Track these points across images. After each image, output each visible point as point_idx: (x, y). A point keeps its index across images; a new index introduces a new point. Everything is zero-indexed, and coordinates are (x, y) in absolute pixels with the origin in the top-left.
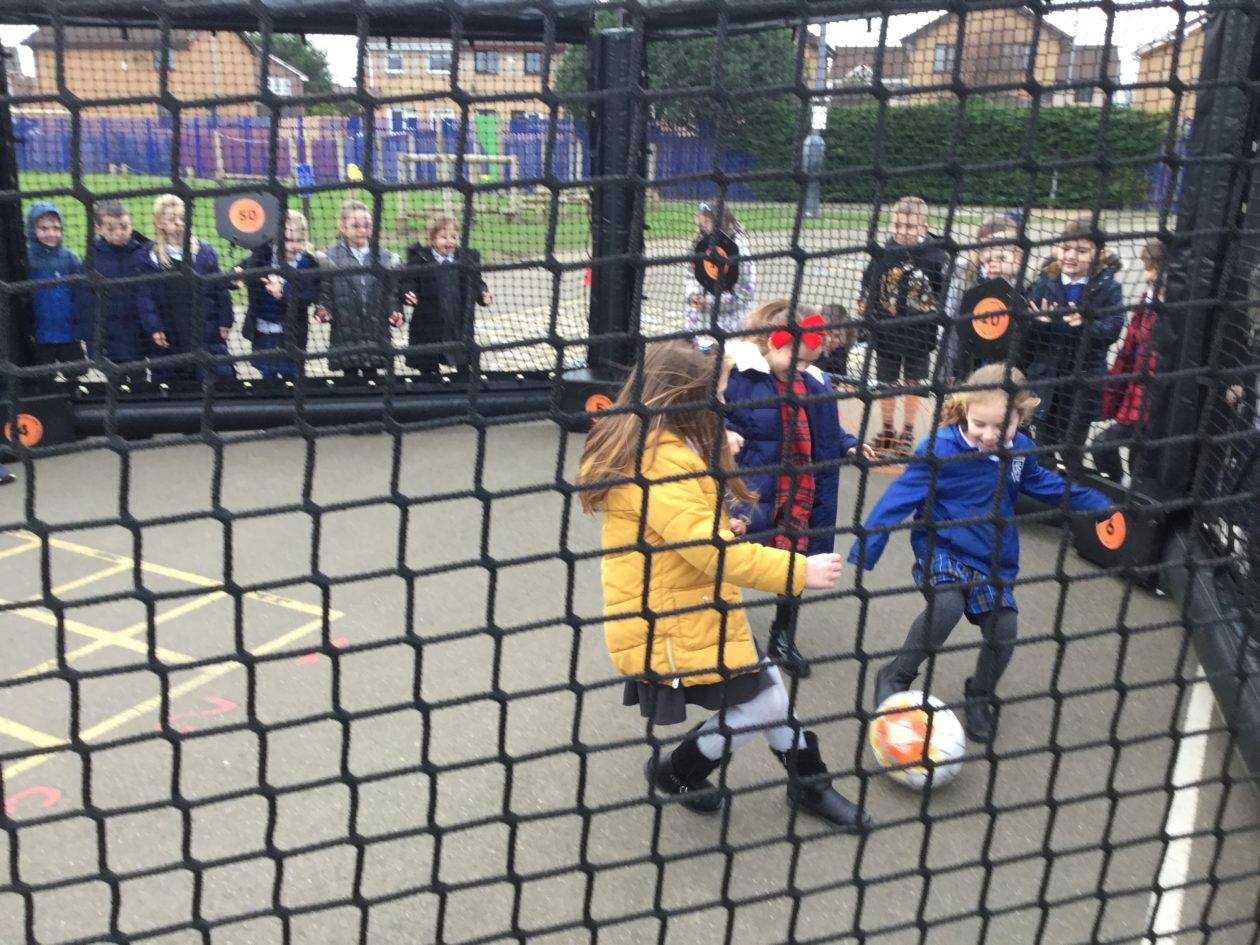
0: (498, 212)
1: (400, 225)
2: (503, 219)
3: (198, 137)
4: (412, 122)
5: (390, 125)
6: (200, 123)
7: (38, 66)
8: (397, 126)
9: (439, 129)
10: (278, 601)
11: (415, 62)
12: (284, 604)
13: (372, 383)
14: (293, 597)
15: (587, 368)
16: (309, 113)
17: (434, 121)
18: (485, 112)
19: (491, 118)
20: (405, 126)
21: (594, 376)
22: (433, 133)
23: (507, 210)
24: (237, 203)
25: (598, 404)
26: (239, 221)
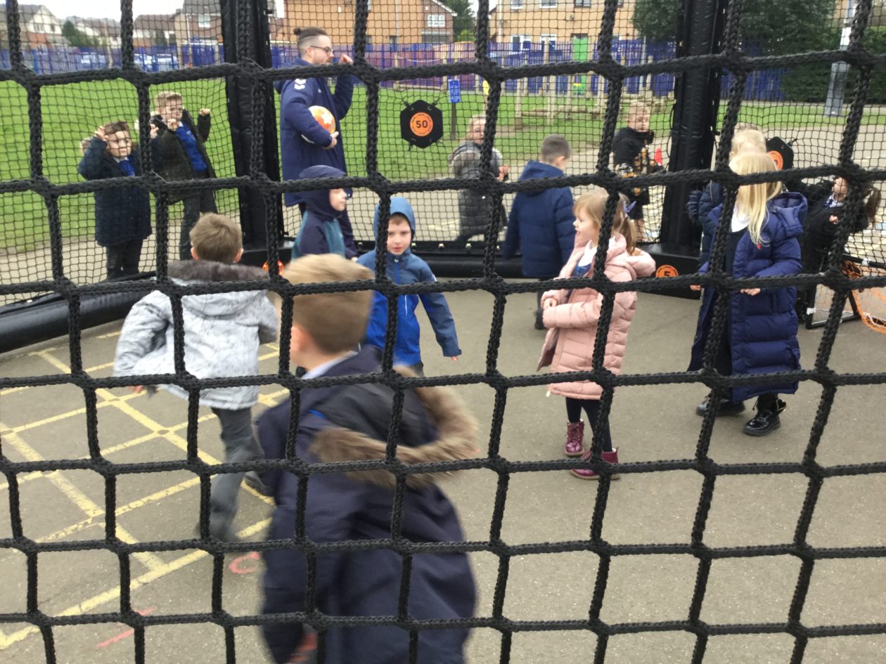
0: (586, 112)
1: (518, 122)
2: (589, 118)
3: (383, 60)
4: (527, 44)
5: (511, 47)
6: (385, 49)
7: (287, 11)
8: (516, 47)
9: (546, 49)
15: (658, 243)
16: (456, 40)
17: (543, 44)
18: (580, 36)
19: (584, 40)
20: (522, 48)
21: (664, 249)
22: (542, 53)
23: (594, 110)
24: (416, 115)
25: (666, 272)
26: (416, 128)
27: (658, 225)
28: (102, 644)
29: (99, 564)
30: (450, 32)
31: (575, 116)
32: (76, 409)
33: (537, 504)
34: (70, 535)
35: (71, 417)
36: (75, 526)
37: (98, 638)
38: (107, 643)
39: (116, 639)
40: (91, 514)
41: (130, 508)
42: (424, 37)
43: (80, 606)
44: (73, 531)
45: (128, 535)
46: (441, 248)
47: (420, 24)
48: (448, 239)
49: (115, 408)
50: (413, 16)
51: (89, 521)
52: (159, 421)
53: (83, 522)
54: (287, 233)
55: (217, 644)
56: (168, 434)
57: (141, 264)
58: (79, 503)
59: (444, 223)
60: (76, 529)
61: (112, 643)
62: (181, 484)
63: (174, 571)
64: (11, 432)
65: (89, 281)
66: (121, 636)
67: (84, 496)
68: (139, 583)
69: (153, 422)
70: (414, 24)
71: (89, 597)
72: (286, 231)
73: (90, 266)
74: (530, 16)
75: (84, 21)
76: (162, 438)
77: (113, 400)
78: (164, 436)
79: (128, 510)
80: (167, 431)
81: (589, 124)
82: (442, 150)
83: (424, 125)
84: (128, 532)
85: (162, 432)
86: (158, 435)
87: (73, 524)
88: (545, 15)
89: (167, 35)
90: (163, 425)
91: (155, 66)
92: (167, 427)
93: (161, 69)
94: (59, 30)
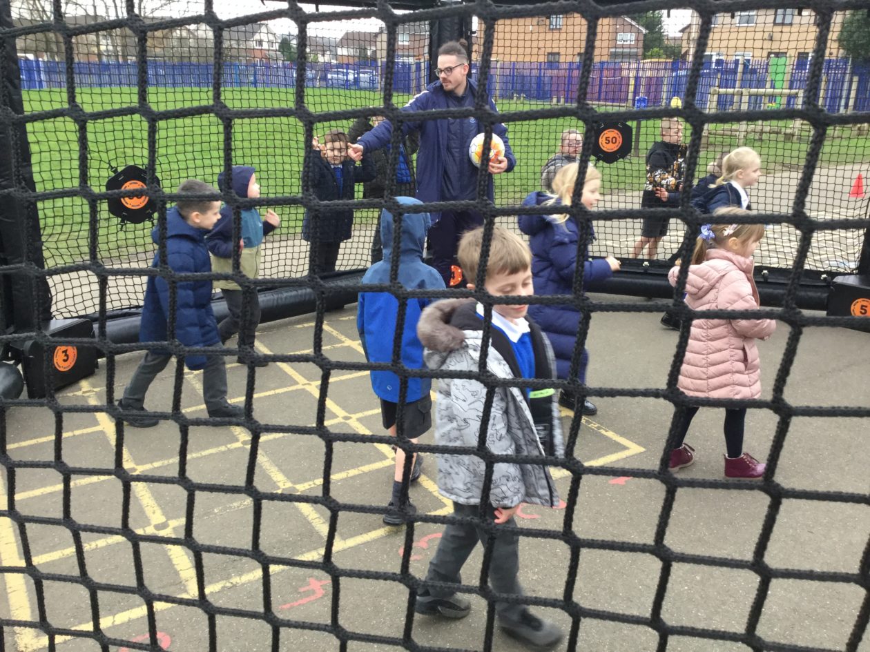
0: (779, 132)
1: (704, 141)
3: (571, 78)
4: (719, 62)
6: (574, 67)
9: (740, 68)
10: (599, 428)
12: (603, 432)
15: (856, 274)
16: (645, 57)
17: (736, 62)
18: (778, 55)
19: (782, 60)
20: (713, 66)
21: (862, 281)
22: (735, 72)
23: (789, 131)
24: (605, 132)
25: (862, 306)
26: (605, 144)
27: (857, 255)
28: (284, 607)
29: (285, 533)
30: (640, 51)
31: (765, 137)
32: (274, 389)
33: (705, 535)
35: (269, 396)
37: (280, 600)
38: (287, 606)
39: (296, 604)
40: (281, 485)
41: (315, 484)
42: (615, 55)
47: (612, 44)
48: (625, 256)
49: (307, 391)
50: (605, 36)
52: (344, 408)
55: (384, 623)
56: (351, 420)
57: (338, 263)
58: (272, 475)
59: (623, 238)
61: (292, 607)
62: (361, 468)
63: (349, 548)
65: (293, 275)
66: (300, 602)
67: (277, 468)
68: (319, 554)
69: (338, 407)
70: (604, 44)
73: (295, 262)
74: (725, 36)
76: (346, 423)
77: (305, 384)
78: (347, 422)
79: (313, 486)
80: (350, 418)
81: (780, 145)
82: (628, 166)
83: (614, 140)
85: (346, 418)
86: (343, 421)
88: (742, 35)
89: (369, 53)
90: (347, 412)
91: (357, 81)
92: (350, 413)
93: (362, 84)
94: (276, 46)
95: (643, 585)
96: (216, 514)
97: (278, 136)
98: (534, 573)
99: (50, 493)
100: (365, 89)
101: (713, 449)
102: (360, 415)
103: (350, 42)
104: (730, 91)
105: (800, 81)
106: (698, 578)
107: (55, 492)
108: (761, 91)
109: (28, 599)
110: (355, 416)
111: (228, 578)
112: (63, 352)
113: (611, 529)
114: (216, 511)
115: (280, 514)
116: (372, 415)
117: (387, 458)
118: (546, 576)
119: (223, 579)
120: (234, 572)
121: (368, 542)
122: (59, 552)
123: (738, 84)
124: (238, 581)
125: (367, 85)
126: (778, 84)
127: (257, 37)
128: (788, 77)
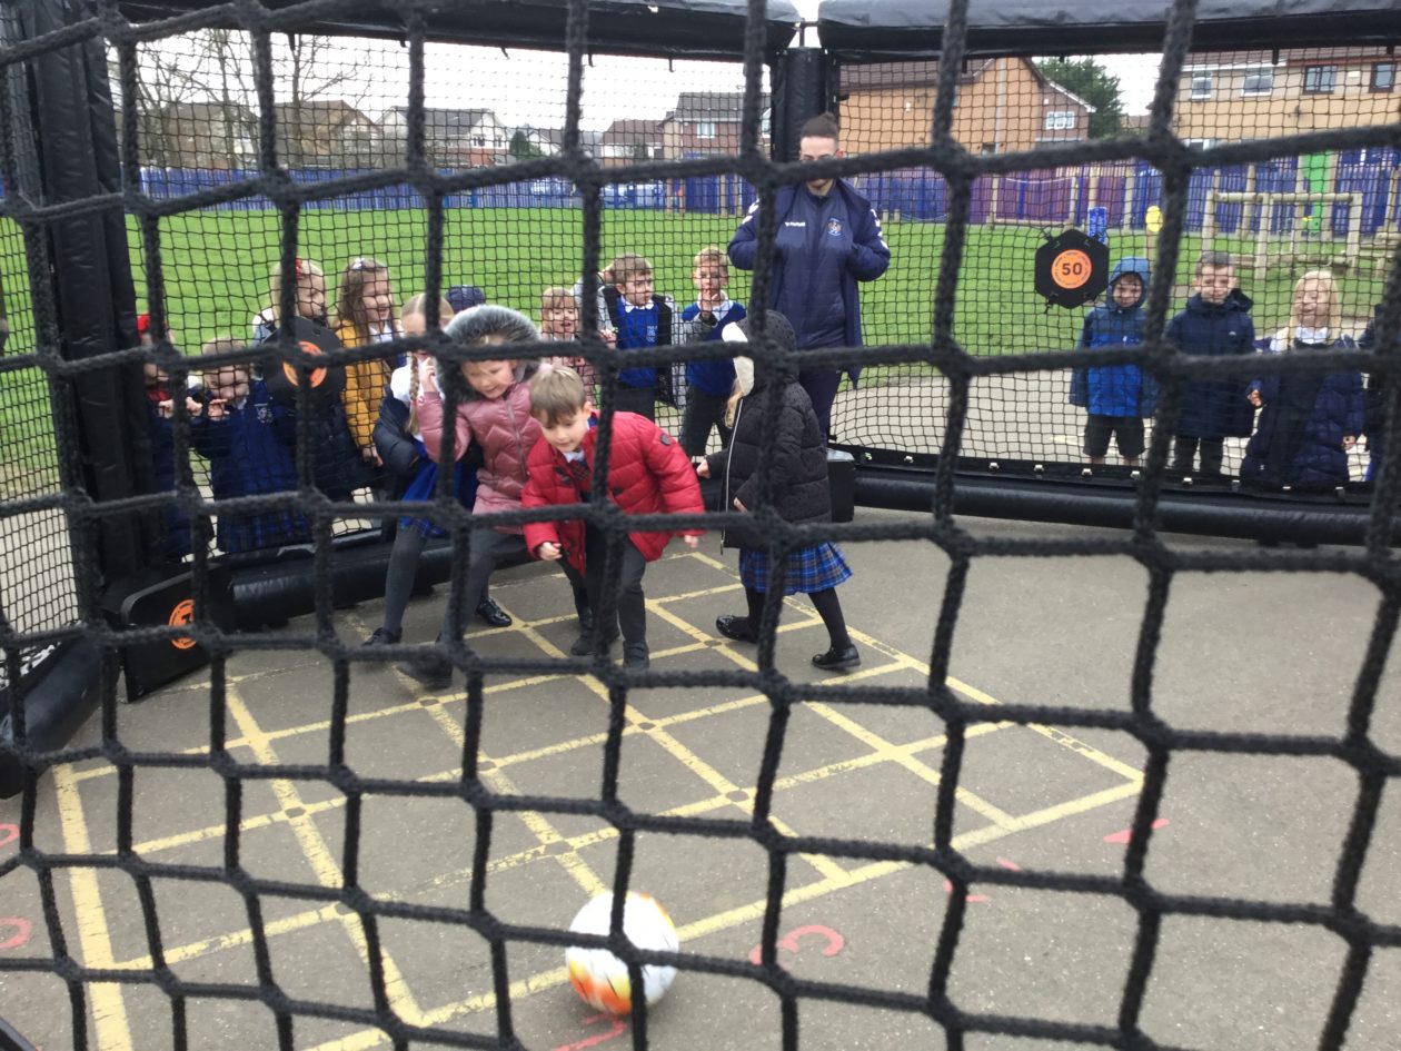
10: (1076, 746)
11: (1225, 82)
12: (1083, 751)
13: (1188, 479)
14: (1094, 745)
23: (1340, 260)
24: (1063, 255)
26: (1061, 276)
28: (558, 1050)
29: (554, 920)
32: (524, 678)
34: (513, 868)
35: (517, 688)
36: (521, 855)
37: (552, 1038)
38: (564, 1049)
39: (578, 1045)
40: (543, 837)
41: (599, 837)
42: (1041, 143)
43: (527, 983)
44: (518, 862)
45: (596, 879)
46: (1087, 474)
47: (1035, 125)
50: (1025, 112)
51: (541, 849)
52: (640, 709)
53: (532, 851)
54: (834, 438)
56: (653, 730)
58: (528, 821)
60: (522, 860)
61: (571, 1050)
64: (436, 702)
66: (586, 1041)
69: (631, 708)
70: (1025, 124)
71: (540, 971)
72: (832, 433)
74: (1223, 108)
75: (539, 131)
76: (645, 735)
78: (647, 732)
79: (596, 840)
80: (652, 726)
83: (1078, 266)
84: (598, 875)
85: (646, 726)
86: (640, 730)
87: (519, 852)
88: (1250, 107)
89: (651, 153)
90: (646, 716)
91: (632, 196)
92: (652, 719)
93: (640, 201)
94: (505, 146)
95: (1183, 1021)
96: (437, 886)
97: (514, 279)
98: (989, 998)
99: (164, 850)
100: (645, 207)
101: (1278, 783)
102: (668, 721)
103: (618, 136)
104: (1238, 195)
105: (1352, 180)
106: (1280, 1010)
107: (171, 848)
108: (1288, 196)
109: (128, 1030)
110: (659, 723)
111: (462, 998)
112: (184, 617)
113: (1115, 921)
114: (437, 881)
115: (544, 889)
116: (689, 721)
117: (719, 794)
118: (1009, 1002)
119: (454, 1001)
120: (471, 988)
121: (696, 939)
122: (180, 949)
123: (1249, 185)
124: (480, 1004)
125: (649, 201)
126: (1315, 186)
127: (476, 131)
128: (1330, 174)
